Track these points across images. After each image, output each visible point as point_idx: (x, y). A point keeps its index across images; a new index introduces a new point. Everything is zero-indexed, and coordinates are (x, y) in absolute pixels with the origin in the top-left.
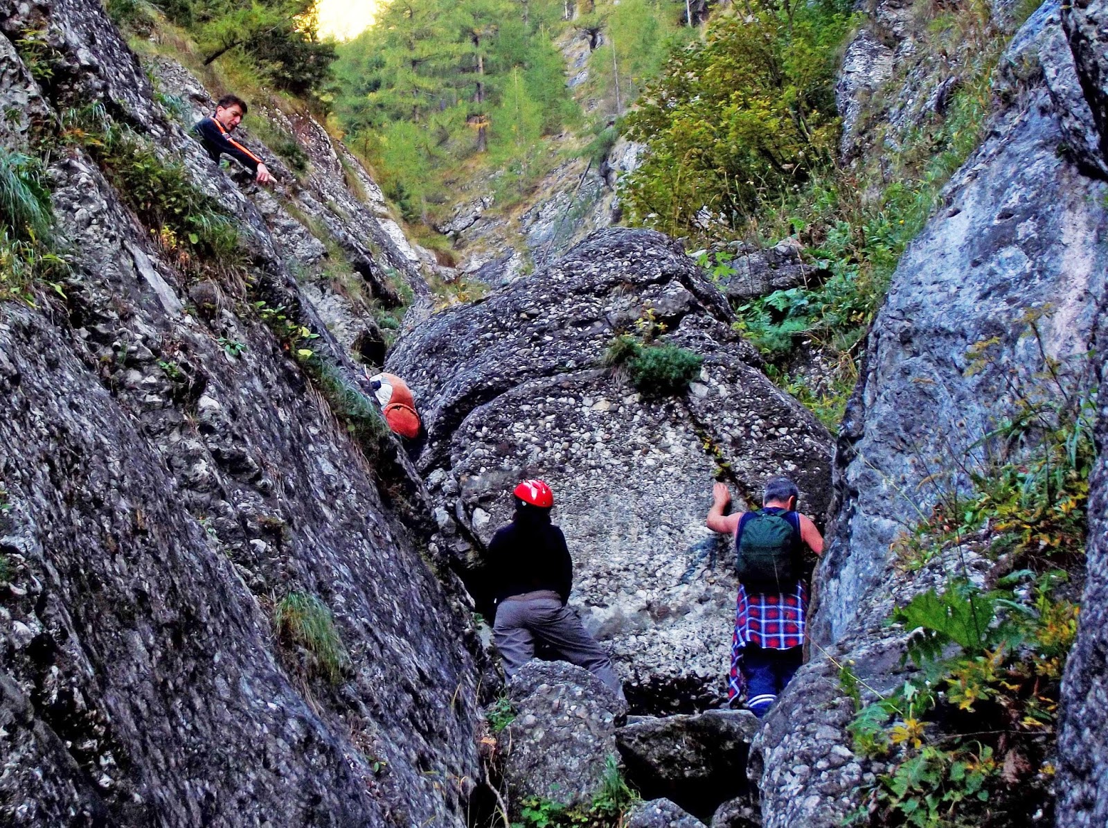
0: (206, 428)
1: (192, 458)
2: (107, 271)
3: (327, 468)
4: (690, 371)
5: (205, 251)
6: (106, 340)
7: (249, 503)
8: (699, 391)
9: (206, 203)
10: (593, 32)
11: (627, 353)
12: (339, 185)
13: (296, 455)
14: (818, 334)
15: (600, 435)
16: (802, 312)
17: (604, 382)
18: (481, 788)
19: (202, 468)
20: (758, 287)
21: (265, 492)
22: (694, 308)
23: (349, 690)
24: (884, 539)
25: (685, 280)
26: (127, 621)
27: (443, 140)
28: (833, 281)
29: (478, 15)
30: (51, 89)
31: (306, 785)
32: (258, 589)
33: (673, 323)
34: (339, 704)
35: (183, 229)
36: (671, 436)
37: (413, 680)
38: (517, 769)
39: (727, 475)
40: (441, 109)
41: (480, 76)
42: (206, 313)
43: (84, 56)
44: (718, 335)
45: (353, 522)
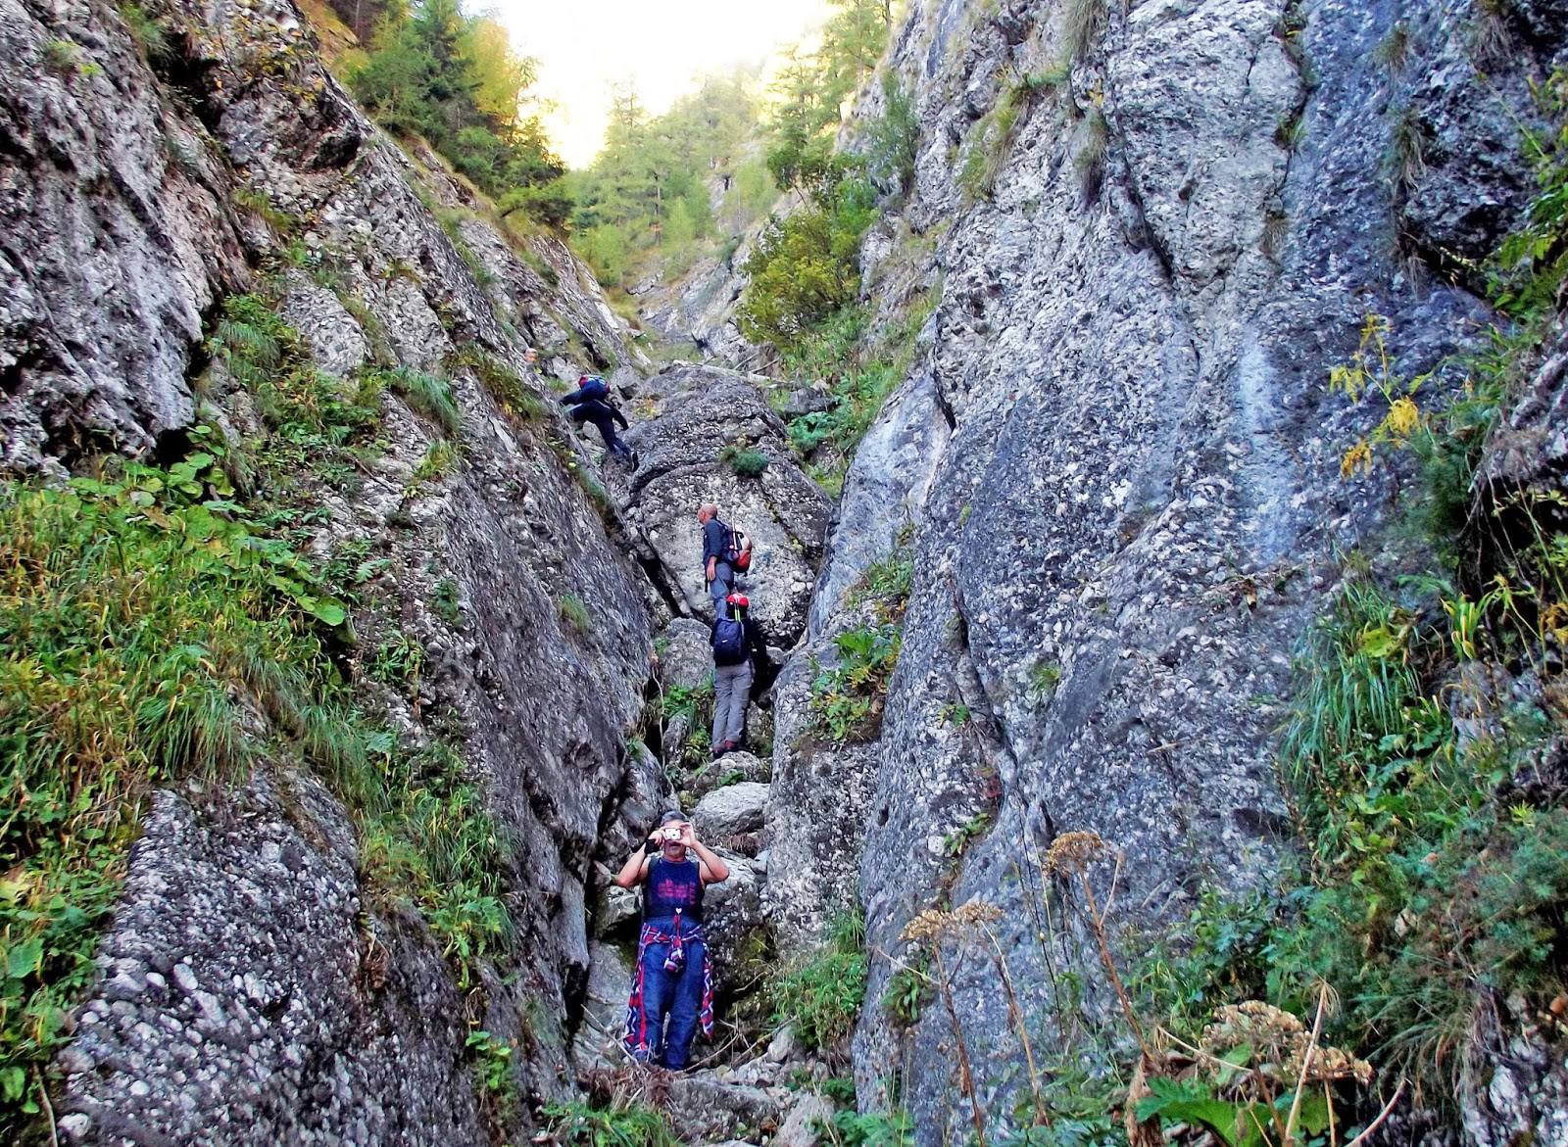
0: (527, 513)
1: (521, 529)
2: (481, 433)
3: (582, 524)
4: (763, 467)
5: (526, 416)
6: (481, 470)
7: (547, 549)
8: (766, 477)
9: (527, 389)
10: (727, 178)
11: (732, 456)
12: (574, 283)
13: (568, 521)
14: (830, 439)
15: (716, 496)
16: (823, 426)
17: (719, 470)
18: (651, 682)
19: (525, 534)
20: (801, 409)
21: (554, 543)
22: (767, 433)
23: (592, 639)
24: (846, 575)
25: (764, 418)
26: (502, 628)
27: (634, 238)
28: (840, 410)
29: (659, 163)
30: (452, 333)
31: (577, 696)
32: (551, 593)
33: (756, 440)
34: (588, 647)
35: (515, 404)
36: (752, 499)
37: (620, 631)
38: (667, 671)
39: (779, 520)
40: (634, 217)
41: (658, 200)
42: (525, 448)
43: (469, 315)
44: (778, 448)
45: (594, 552)
